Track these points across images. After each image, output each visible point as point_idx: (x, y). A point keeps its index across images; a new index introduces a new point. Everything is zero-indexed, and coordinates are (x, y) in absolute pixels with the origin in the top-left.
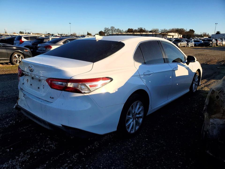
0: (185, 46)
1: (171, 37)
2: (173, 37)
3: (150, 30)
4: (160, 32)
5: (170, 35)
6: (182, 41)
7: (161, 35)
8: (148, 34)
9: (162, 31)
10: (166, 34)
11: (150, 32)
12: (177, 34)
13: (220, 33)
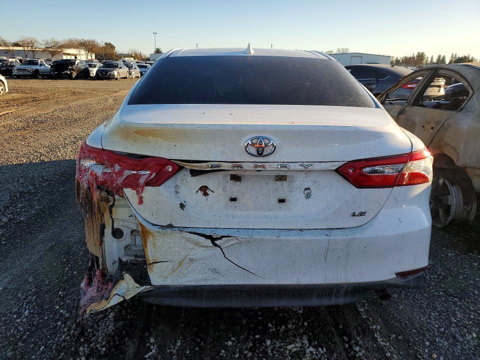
0: (126, 78)
1: (73, 58)
2: (76, 58)
3: (13, 41)
4: (44, 47)
5: (69, 54)
6: (119, 66)
7: (47, 53)
8: (11, 49)
9: (47, 43)
10: (59, 50)
11: (16, 45)
12: (83, 52)
13: (160, 52)
